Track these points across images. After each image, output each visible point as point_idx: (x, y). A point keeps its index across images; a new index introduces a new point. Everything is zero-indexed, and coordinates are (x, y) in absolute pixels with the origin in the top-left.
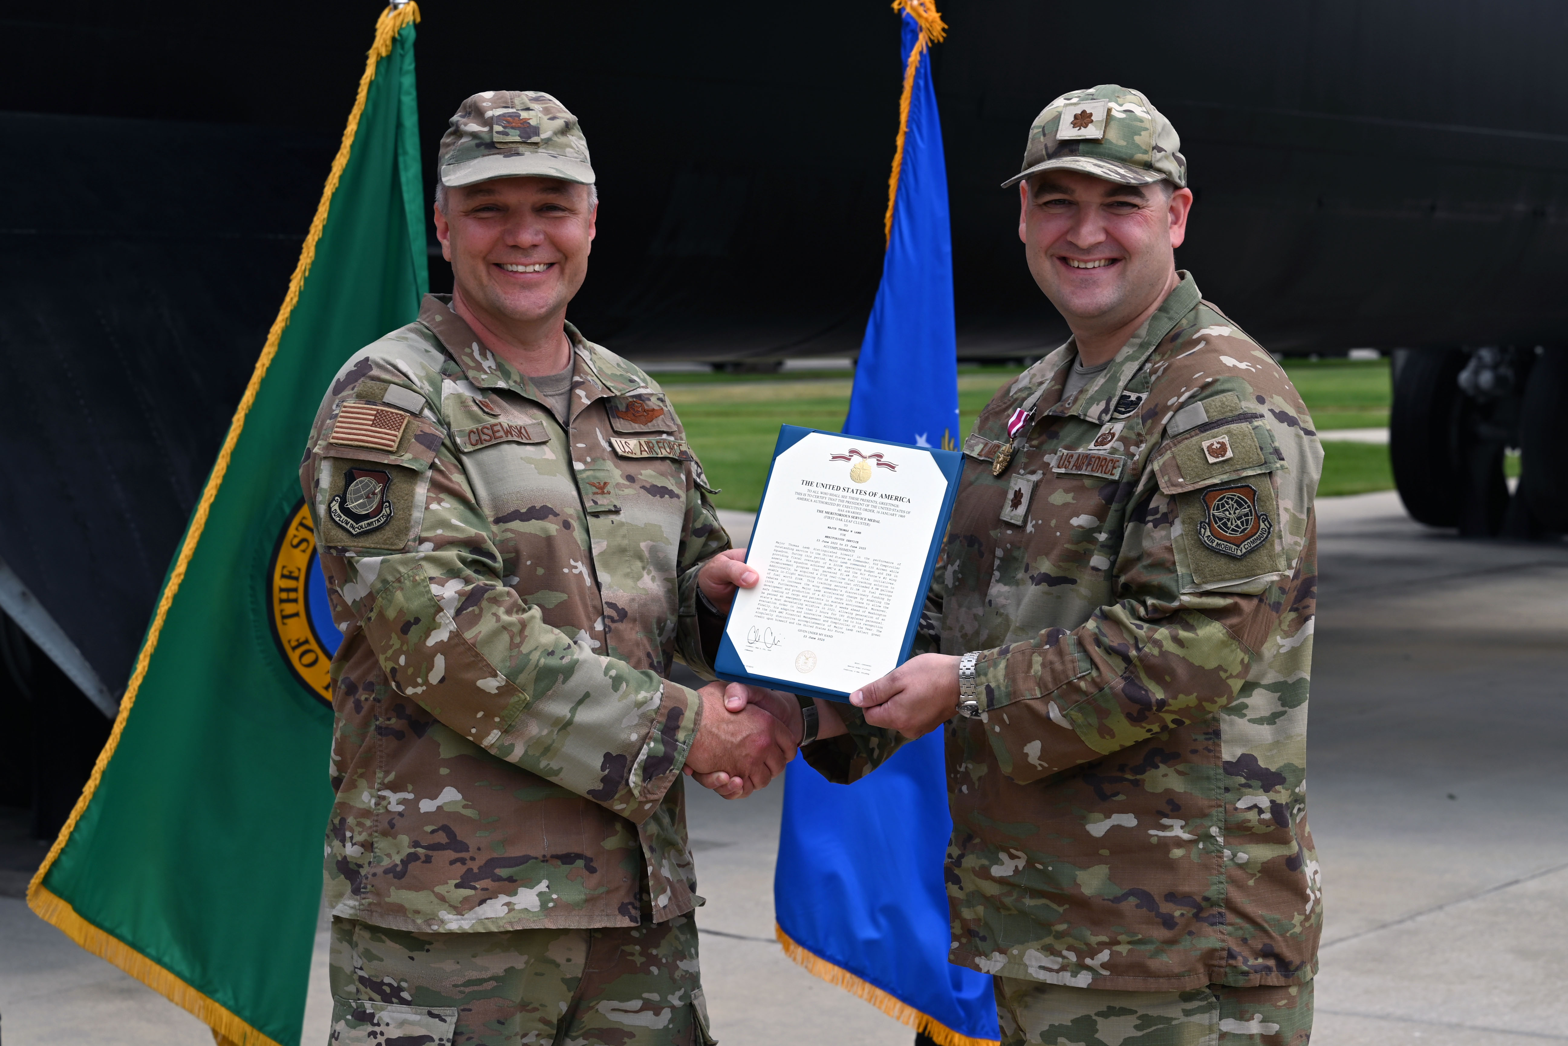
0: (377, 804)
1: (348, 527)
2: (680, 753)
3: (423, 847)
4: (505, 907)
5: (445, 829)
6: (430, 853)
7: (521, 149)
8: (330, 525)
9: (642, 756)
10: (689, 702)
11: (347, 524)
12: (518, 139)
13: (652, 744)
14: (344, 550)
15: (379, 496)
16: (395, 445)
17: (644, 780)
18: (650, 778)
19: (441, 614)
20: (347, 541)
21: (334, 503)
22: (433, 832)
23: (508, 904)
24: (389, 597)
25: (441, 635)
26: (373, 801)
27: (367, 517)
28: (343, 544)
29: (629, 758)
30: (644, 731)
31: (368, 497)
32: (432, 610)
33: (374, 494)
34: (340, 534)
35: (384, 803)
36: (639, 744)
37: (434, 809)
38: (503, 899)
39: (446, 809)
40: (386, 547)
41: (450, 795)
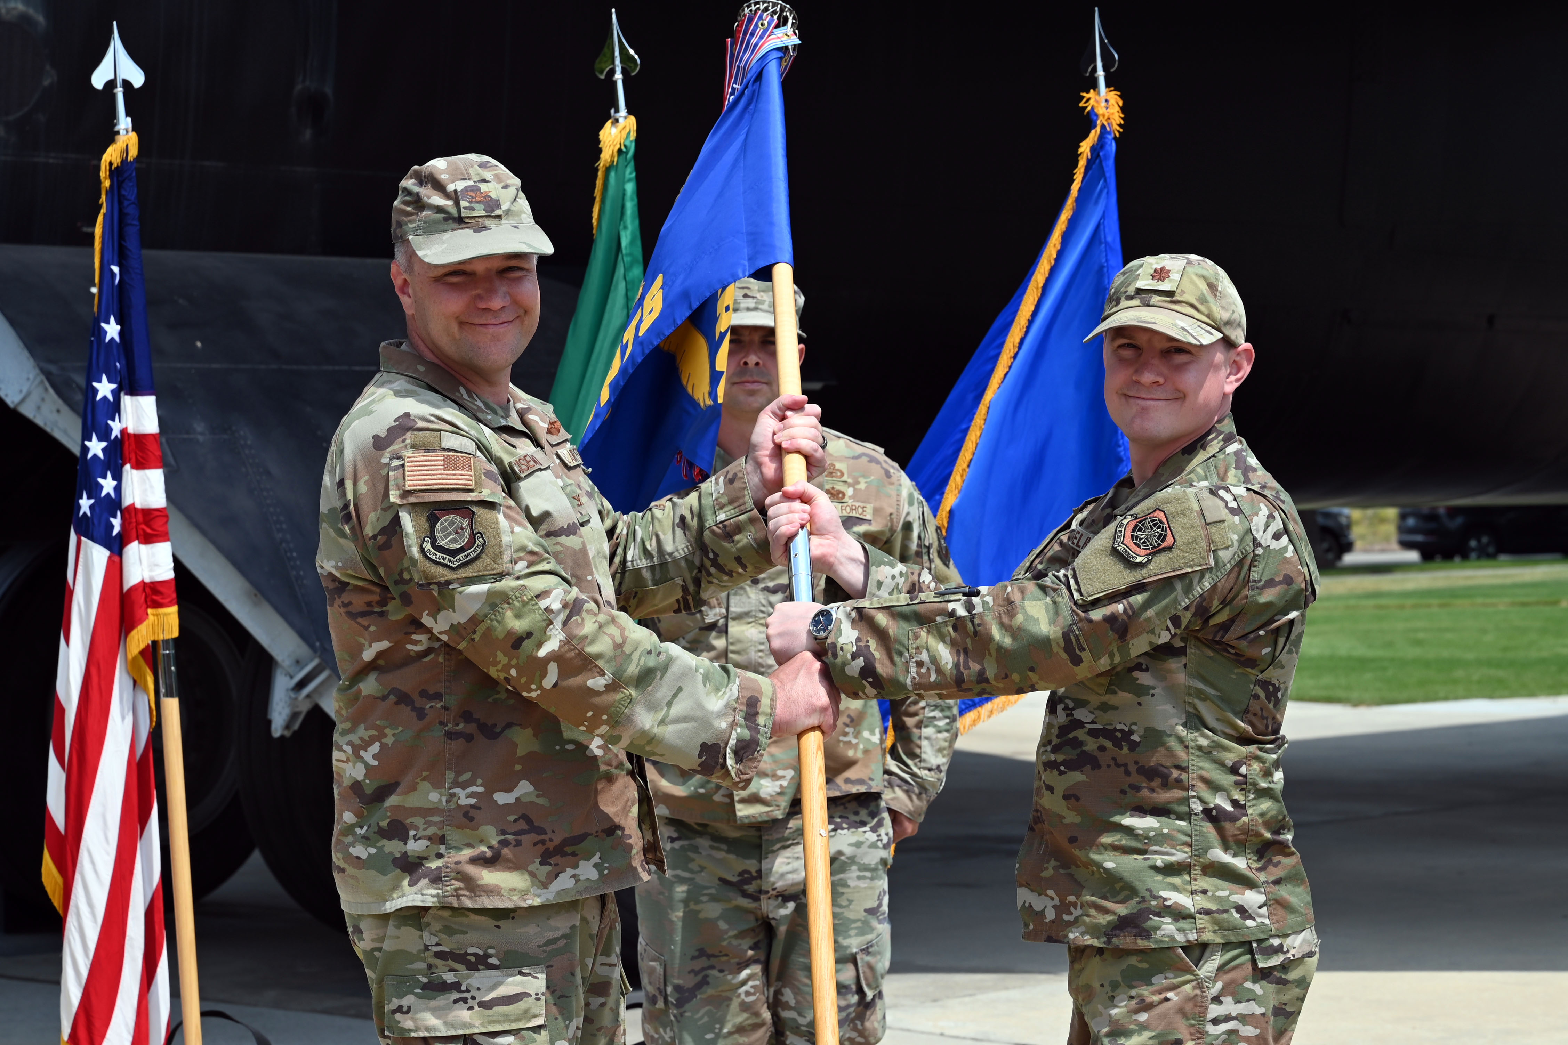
0: (447, 802)
1: (446, 562)
2: (763, 736)
3: (510, 834)
4: (573, 879)
5: (525, 817)
6: (519, 837)
7: (488, 222)
8: (428, 564)
9: (732, 742)
10: (763, 690)
11: (444, 559)
12: (483, 213)
13: (739, 730)
14: (448, 583)
15: (468, 530)
16: (473, 483)
17: (736, 763)
18: (741, 761)
19: (551, 626)
20: (450, 575)
21: (425, 544)
22: (515, 821)
23: (574, 876)
24: (499, 618)
25: (551, 646)
26: (444, 799)
27: (461, 550)
28: (446, 578)
29: (722, 745)
30: (731, 719)
31: (457, 533)
32: (544, 624)
33: (462, 528)
34: (441, 570)
35: (455, 799)
36: (728, 731)
37: (513, 801)
38: (570, 871)
39: (523, 800)
40: (488, 573)
41: (524, 788)
